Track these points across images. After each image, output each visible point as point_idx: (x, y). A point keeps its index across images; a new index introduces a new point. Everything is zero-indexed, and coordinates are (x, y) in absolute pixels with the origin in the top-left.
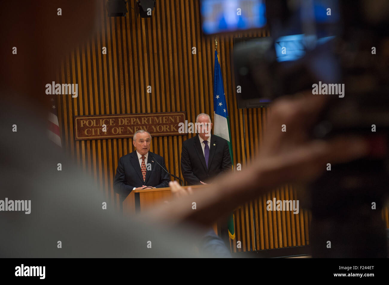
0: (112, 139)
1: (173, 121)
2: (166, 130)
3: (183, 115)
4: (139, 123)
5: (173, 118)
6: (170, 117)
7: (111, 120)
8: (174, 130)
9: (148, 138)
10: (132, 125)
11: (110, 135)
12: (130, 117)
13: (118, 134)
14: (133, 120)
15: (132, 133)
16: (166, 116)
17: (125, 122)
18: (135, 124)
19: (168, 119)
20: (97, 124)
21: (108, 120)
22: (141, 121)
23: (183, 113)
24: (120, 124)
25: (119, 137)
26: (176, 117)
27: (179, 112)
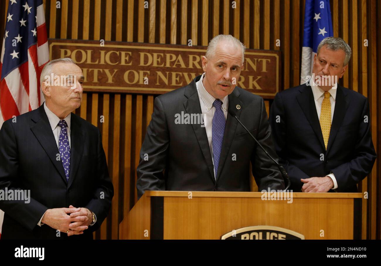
0: (123, 95)
1: (254, 67)
2: (239, 85)
3: (275, 58)
4: (183, 66)
5: (254, 63)
6: (248, 60)
7: (123, 53)
8: (254, 86)
10: (168, 68)
11: (119, 86)
12: (164, 52)
13: (137, 85)
14: (171, 58)
15: (165, 84)
17: (153, 60)
18: (174, 66)
20: (93, 59)
21: (118, 53)
22: (187, 63)
23: (275, 53)
24: (142, 63)
25: (137, 91)
26: (261, 61)
27: (266, 52)
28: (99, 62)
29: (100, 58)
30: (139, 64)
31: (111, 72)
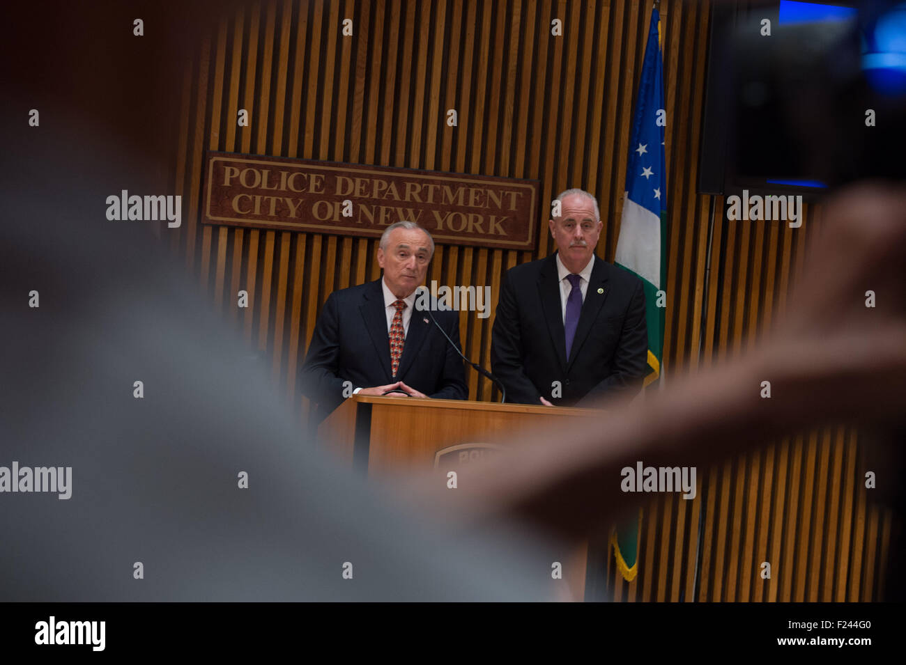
0: (310, 236)
1: (499, 203)
2: (474, 228)
3: (529, 191)
4: (397, 197)
5: (499, 197)
6: (491, 192)
7: (313, 177)
8: (496, 230)
9: (424, 247)
10: (375, 199)
11: (305, 222)
12: (371, 176)
13: (330, 222)
14: (380, 185)
15: (370, 223)
16: (480, 186)
17: (355, 188)
18: (384, 198)
19: (483, 198)
20: (270, 183)
21: (306, 176)
22: (402, 193)
23: (530, 183)
25: (330, 230)
26: (510, 194)
27: (518, 181)
28: (279, 187)
29: (280, 181)
30: (335, 192)
31: (295, 202)
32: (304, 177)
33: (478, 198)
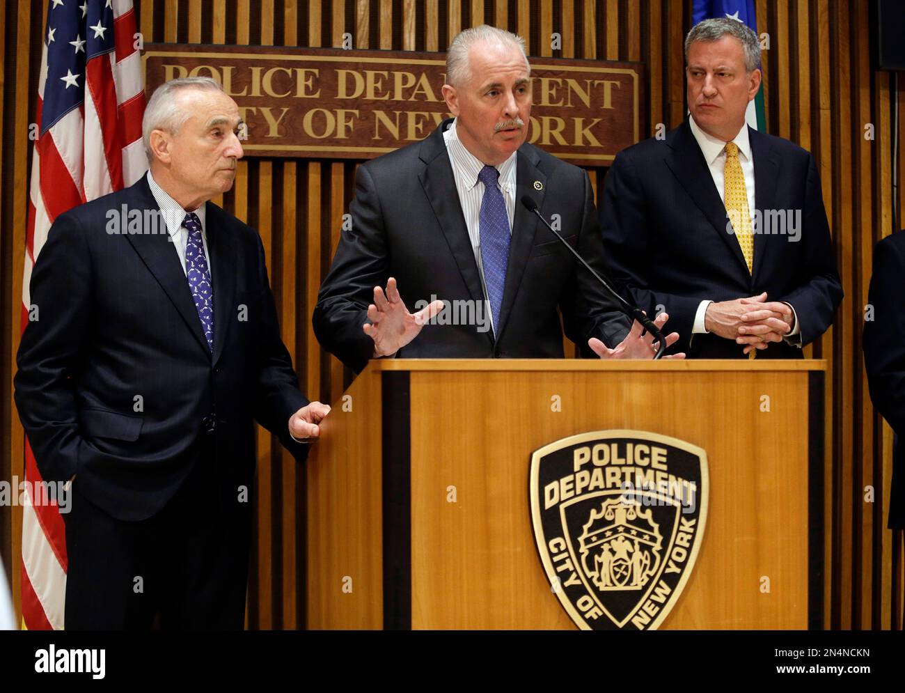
0: (303, 163)
1: (586, 99)
2: (552, 138)
3: (630, 78)
4: (431, 97)
5: (585, 89)
6: (572, 83)
7: (301, 73)
8: (585, 140)
10: (398, 102)
11: (293, 143)
12: (389, 67)
13: (332, 141)
14: (405, 80)
15: (394, 138)
16: (554, 74)
17: (366, 86)
18: (412, 99)
19: (562, 91)
21: (289, 72)
23: (631, 68)
24: (342, 94)
25: (333, 153)
26: (601, 85)
27: (611, 65)
28: (250, 91)
29: (250, 83)
30: (336, 95)
31: (276, 113)
32: (287, 74)
33: (554, 92)
